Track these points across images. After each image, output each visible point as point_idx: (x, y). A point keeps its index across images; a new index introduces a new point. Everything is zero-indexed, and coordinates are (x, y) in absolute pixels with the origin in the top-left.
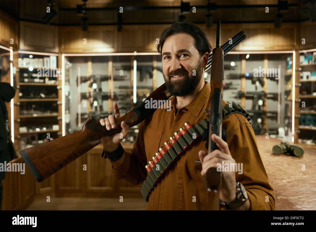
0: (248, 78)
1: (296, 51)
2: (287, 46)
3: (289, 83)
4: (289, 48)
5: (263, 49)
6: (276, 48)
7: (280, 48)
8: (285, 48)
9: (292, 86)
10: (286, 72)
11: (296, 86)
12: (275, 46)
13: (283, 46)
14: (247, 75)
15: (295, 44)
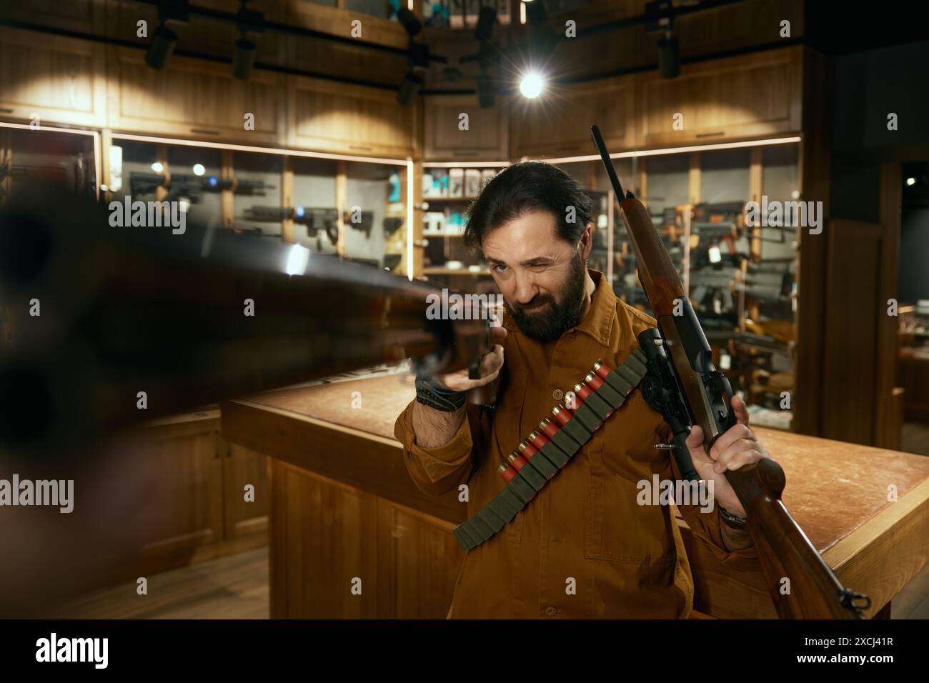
0: (299, 220)
1: (415, 161)
2: (398, 148)
3: (397, 236)
4: (402, 153)
5: (346, 149)
6: (376, 151)
7: (384, 152)
8: (394, 152)
9: (405, 245)
10: (387, 211)
11: (415, 246)
12: (373, 145)
13: (389, 147)
14: (300, 212)
15: (415, 145)
